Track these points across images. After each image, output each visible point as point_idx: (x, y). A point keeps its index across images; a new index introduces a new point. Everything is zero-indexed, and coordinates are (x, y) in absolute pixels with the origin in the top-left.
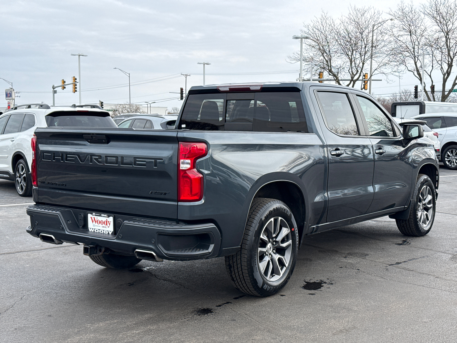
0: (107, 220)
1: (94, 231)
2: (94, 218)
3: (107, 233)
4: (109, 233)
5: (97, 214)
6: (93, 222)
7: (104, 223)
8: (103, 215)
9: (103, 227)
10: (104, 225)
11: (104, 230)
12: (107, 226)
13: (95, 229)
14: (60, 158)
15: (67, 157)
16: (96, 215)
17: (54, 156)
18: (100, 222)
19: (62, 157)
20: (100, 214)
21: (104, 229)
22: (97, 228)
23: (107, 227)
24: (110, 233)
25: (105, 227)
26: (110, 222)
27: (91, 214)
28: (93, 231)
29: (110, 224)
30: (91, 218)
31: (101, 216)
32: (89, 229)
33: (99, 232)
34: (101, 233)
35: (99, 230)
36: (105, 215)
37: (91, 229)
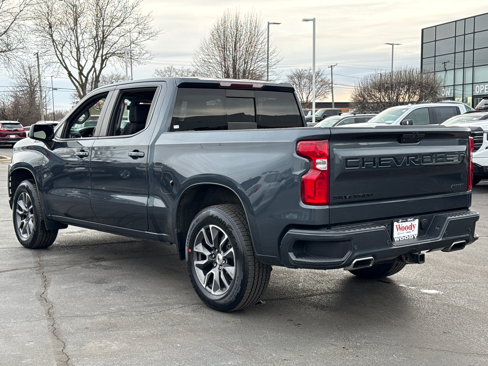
0: (412, 223)
1: (400, 240)
2: (399, 225)
3: (413, 237)
4: (414, 237)
5: (403, 220)
6: (398, 230)
7: (408, 228)
8: (409, 220)
9: (408, 232)
10: (408, 230)
11: (409, 236)
12: (412, 230)
13: (400, 237)
14: (372, 163)
15: (380, 161)
16: (402, 222)
17: (363, 162)
18: (405, 228)
19: (374, 162)
20: (406, 219)
21: (409, 234)
22: (402, 235)
23: (412, 232)
24: (416, 237)
25: (410, 232)
26: (414, 225)
27: (397, 222)
28: (398, 240)
29: (414, 228)
30: (397, 226)
31: (407, 221)
32: (395, 239)
33: (404, 239)
34: (407, 239)
35: (404, 237)
36: (412, 219)
37: (397, 238)
